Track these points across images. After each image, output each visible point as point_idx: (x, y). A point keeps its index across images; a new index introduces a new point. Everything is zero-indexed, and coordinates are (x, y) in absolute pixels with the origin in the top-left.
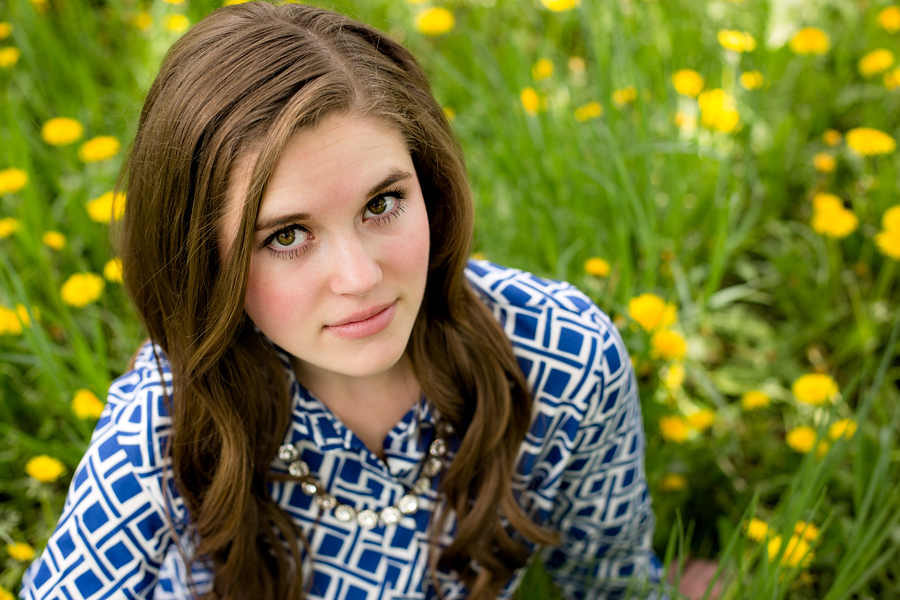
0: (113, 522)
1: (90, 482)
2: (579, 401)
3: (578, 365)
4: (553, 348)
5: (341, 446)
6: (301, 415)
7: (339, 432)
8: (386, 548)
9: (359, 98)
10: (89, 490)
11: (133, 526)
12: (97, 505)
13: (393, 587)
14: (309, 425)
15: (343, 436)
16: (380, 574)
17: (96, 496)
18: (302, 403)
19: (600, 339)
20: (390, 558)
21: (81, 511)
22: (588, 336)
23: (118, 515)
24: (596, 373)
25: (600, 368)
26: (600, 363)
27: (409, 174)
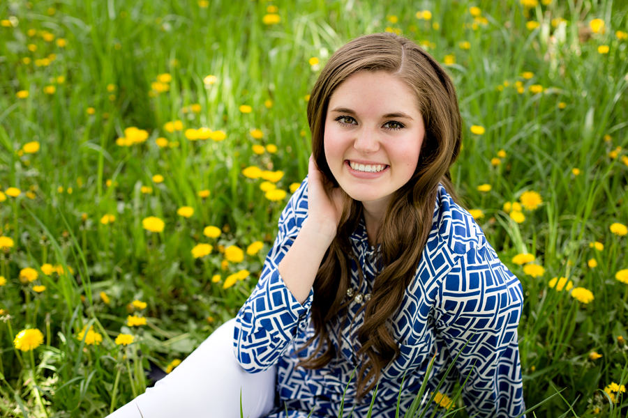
9: (401, 70)
19: (450, 268)
22: (447, 263)
24: (438, 282)
25: (441, 281)
26: (443, 279)
27: (410, 118)
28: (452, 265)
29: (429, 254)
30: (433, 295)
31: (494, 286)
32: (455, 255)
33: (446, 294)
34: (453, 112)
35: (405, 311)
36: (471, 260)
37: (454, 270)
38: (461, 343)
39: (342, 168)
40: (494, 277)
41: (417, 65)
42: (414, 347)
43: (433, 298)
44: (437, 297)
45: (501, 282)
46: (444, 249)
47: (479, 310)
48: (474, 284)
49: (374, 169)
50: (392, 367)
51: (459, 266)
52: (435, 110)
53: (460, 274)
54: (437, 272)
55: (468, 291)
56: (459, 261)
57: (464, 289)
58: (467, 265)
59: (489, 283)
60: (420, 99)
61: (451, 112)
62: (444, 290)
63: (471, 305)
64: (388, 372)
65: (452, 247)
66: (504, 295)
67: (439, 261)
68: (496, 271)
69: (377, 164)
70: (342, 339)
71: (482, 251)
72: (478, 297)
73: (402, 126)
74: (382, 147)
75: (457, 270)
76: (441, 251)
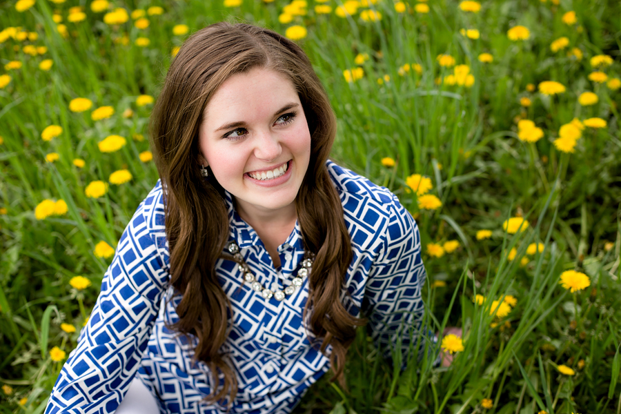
0: (139, 259)
1: (128, 238)
2: (371, 250)
3: (372, 231)
4: (361, 219)
5: (251, 244)
6: (233, 227)
7: (252, 237)
8: (266, 304)
10: (128, 242)
11: (148, 262)
12: (131, 250)
13: (266, 326)
14: (236, 233)
15: (253, 240)
16: (260, 317)
17: (131, 246)
18: (234, 221)
19: (388, 219)
20: (267, 309)
21: (122, 254)
22: (381, 216)
23: (141, 256)
24: (382, 237)
25: (384, 235)
26: (385, 233)
27: (297, 104)
28: (388, 216)
29: (353, 214)
32: (385, 206)
33: (391, 244)
37: (392, 220)
39: (244, 183)
43: (378, 252)
46: (370, 204)
47: (414, 246)
51: (394, 214)
53: (397, 221)
54: (375, 229)
56: (391, 209)
57: (405, 232)
58: (399, 210)
65: (379, 199)
67: (371, 217)
72: (412, 235)
74: (283, 145)
75: (394, 218)
76: (367, 208)
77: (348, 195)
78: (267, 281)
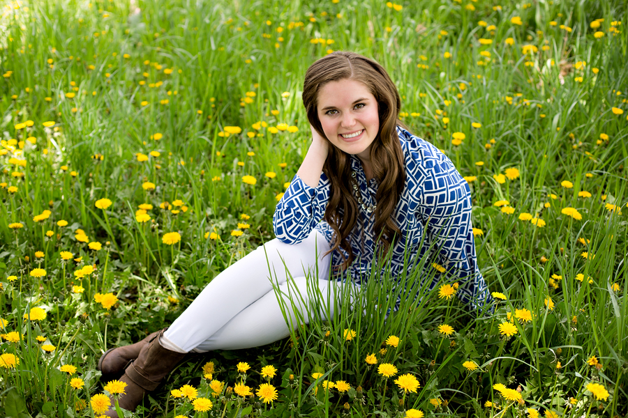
24: (420, 187)
26: (423, 184)
27: (367, 99)
28: (426, 176)
29: (411, 172)
30: (418, 195)
31: (452, 185)
32: (427, 170)
33: (426, 193)
34: (389, 85)
35: (401, 211)
36: (437, 171)
37: (428, 178)
38: (437, 229)
39: (339, 140)
40: (451, 179)
41: (360, 67)
42: (410, 231)
43: (419, 197)
44: (421, 196)
45: (456, 182)
46: (419, 168)
47: (447, 201)
48: (441, 184)
49: (357, 134)
50: (399, 247)
51: (431, 175)
52: (379, 89)
53: (432, 180)
54: (418, 182)
55: (439, 189)
56: (430, 172)
57: (436, 188)
58: (435, 174)
59: (450, 183)
60: (368, 86)
61: (388, 86)
62: (425, 191)
63: (442, 197)
64: (397, 250)
65: (425, 165)
66: (459, 190)
67: (418, 175)
68: (453, 176)
69: (357, 131)
70: (365, 234)
71: (443, 165)
72: (445, 192)
73: (364, 105)
74: (358, 121)
75: (430, 178)
76: (418, 169)
77: (412, 159)
78: (368, 202)
